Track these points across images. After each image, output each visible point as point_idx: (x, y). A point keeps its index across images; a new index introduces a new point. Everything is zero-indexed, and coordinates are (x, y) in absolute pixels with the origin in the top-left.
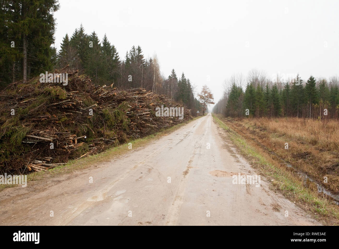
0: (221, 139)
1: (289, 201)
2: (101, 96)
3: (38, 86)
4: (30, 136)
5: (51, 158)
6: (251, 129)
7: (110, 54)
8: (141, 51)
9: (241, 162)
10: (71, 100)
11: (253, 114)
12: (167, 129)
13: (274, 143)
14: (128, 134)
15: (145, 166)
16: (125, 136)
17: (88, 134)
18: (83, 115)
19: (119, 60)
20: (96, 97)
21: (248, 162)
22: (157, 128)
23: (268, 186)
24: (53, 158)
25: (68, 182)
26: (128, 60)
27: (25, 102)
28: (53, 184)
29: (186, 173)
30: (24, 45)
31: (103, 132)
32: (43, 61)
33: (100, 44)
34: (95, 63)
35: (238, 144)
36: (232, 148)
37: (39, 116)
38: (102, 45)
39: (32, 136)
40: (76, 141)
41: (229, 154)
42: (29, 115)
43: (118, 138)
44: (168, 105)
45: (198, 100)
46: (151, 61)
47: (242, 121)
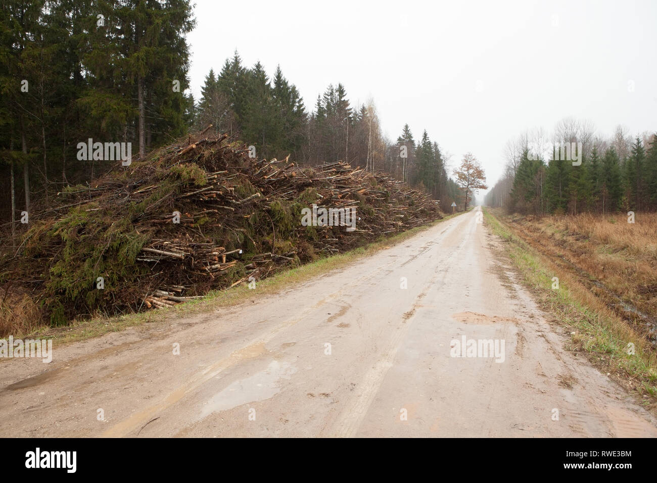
0: (491, 255)
1: (596, 372)
2: (267, 179)
3: (161, 165)
4: (149, 249)
5: (182, 287)
6: (558, 236)
7: (288, 102)
8: (344, 94)
9: (520, 298)
10: (216, 188)
11: (564, 207)
12: (390, 237)
13: (602, 265)
14: (316, 246)
15: (337, 301)
16: (311, 250)
17: (245, 246)
18: (237, 213)
19: (304, 112)
20: (259, 181)
21: (534, 299)
22: (372, 235)
23: (563, 344)
24: (185, 287)
25: (204, 325)
26: (321, 111)
27: (141, 193)
28: (180, 328)
29: (409, 315)
30: (140, 94)
31: (271, 243)
32: (171, 120)
33: (269, 84)
34: (260, 118)
35: (522, 264)
36: (508, 273)
37: (162, 216)
38: (273, 86)
39: (151, 249)
40: (224, 259)
41: (498, 283)
42: (147, 214)
43: (298, 254)
44: (395, 192)
45: (454, 181)
46: (363, 110)
47: (541, 221)
